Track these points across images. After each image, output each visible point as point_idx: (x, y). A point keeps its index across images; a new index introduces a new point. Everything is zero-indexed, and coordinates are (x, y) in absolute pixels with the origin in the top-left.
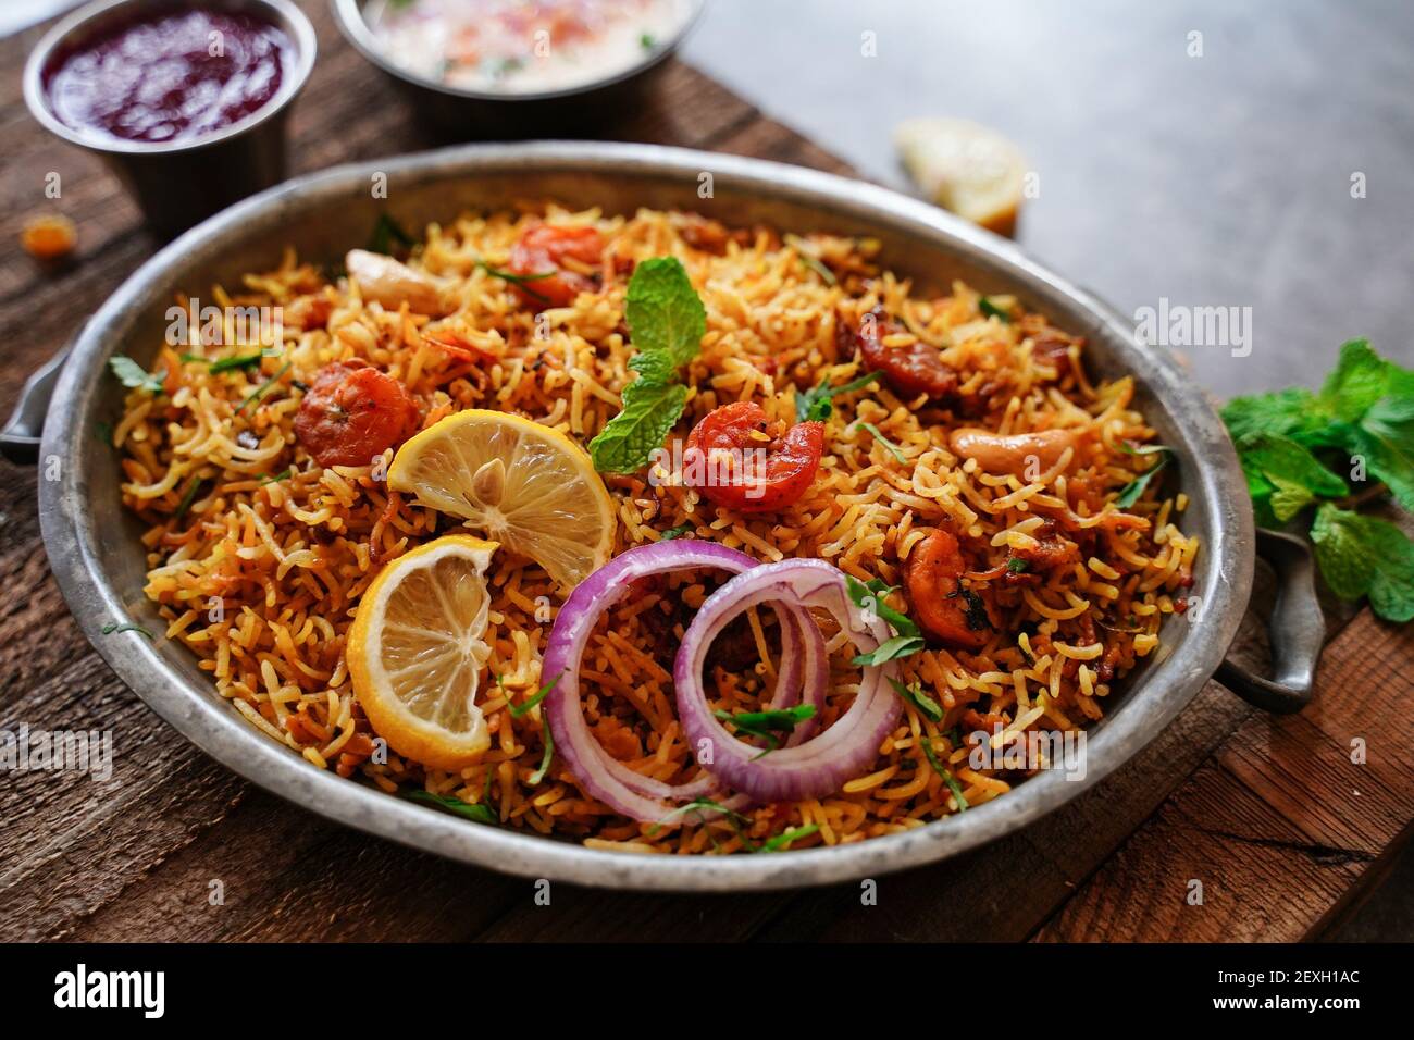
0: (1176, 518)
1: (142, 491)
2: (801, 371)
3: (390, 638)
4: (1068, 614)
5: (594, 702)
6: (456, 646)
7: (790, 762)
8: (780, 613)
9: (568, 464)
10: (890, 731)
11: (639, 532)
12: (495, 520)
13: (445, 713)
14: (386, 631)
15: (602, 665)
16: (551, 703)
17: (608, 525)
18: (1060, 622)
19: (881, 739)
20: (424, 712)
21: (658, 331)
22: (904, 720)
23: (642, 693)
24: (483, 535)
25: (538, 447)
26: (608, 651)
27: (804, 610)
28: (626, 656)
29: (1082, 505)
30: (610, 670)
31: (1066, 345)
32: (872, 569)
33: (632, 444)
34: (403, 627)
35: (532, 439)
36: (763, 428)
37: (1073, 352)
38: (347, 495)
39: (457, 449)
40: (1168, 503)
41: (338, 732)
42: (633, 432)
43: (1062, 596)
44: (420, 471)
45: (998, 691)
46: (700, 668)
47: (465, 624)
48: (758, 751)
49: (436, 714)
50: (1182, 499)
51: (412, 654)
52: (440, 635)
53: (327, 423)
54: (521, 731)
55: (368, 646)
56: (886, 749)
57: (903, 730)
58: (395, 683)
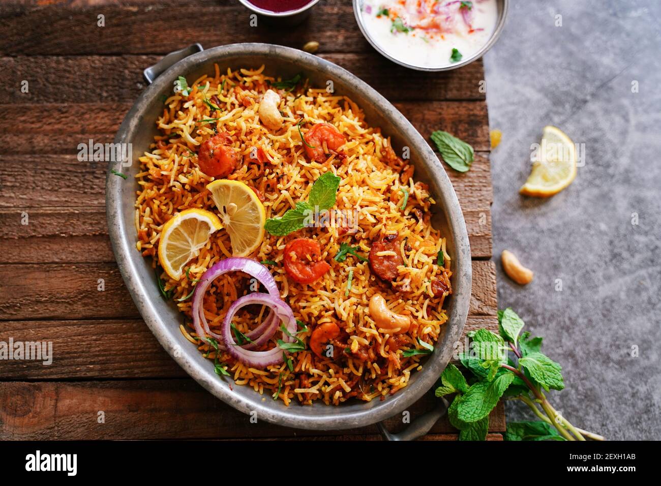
0: (413, 372)
1: (162, 124)
2: (358, 236)
3: (176, 232)
4: (355, 372)
5: (214, 289)
6: (190, 247)
7: (240, 351)
8: (271, 313)
9: (257, 219)
10: (274, 365)
11: (261, 254)
12: (227, 220)
13: (175, 262)
14: (176, 229)
15: (221, 283)
16: (199, 284)
17: (257, 244)
18: (352, 372)
19: (270, 364)
20: (170, 258)
21: (319, 196)
22: (281, 364)
23: (226, 298)
24: (221, 221)
25: (254, 208)
26: (225, 282)
27: (278, 317)
28: (229, 285)
29: (388, 347)
30: (223, 286)
31: (448, 289)
32: (310, 318)
33: (281, 226)
34: (182, 230)
35: (254, 204)
36: (312, 256)
37: (445, 294)
38: (196, 180)
39: (231, 192)
40: (417, 365)
41: (149, 243)
42: (285, 223)
43: (359, 365)
44: (217, 190)
45: (316, 376)
46: (238, 309)
47: (198, 243)
48: (234, 343)
49: (172, 261)
50: (421, 367)
51: (178, 239)
52: (190, 240)
53: (207, 153)
54: (189, 283)
55: (169, 229)
56: (268, 368)
57: (279, 367)
58: (169, 244)
